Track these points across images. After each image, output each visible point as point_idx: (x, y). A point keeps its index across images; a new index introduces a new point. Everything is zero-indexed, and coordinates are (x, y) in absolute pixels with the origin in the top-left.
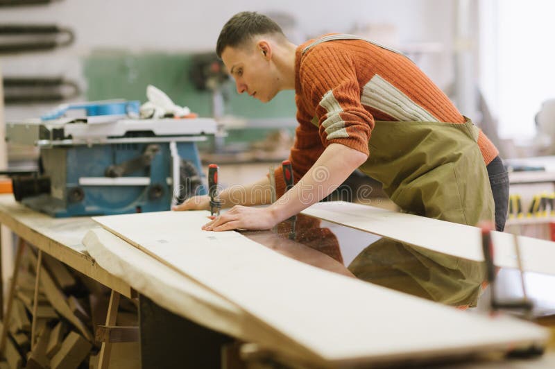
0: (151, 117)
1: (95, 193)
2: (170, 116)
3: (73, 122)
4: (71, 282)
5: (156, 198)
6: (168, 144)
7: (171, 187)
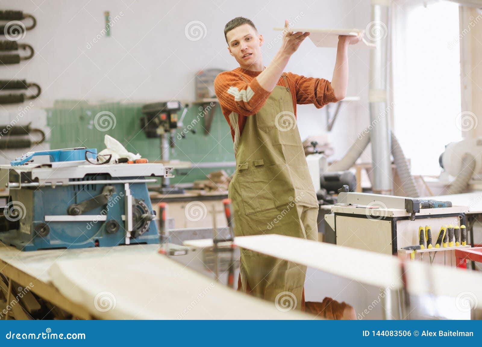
0: (108, 161)
1: (59, 227)
2: (124, 160)
3: (39, 167)
4: (38, 307)
5: (112, 232)
6: (123, 185)
7: (125, 223)
